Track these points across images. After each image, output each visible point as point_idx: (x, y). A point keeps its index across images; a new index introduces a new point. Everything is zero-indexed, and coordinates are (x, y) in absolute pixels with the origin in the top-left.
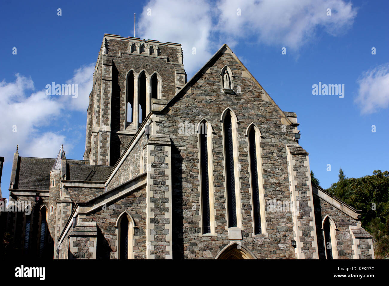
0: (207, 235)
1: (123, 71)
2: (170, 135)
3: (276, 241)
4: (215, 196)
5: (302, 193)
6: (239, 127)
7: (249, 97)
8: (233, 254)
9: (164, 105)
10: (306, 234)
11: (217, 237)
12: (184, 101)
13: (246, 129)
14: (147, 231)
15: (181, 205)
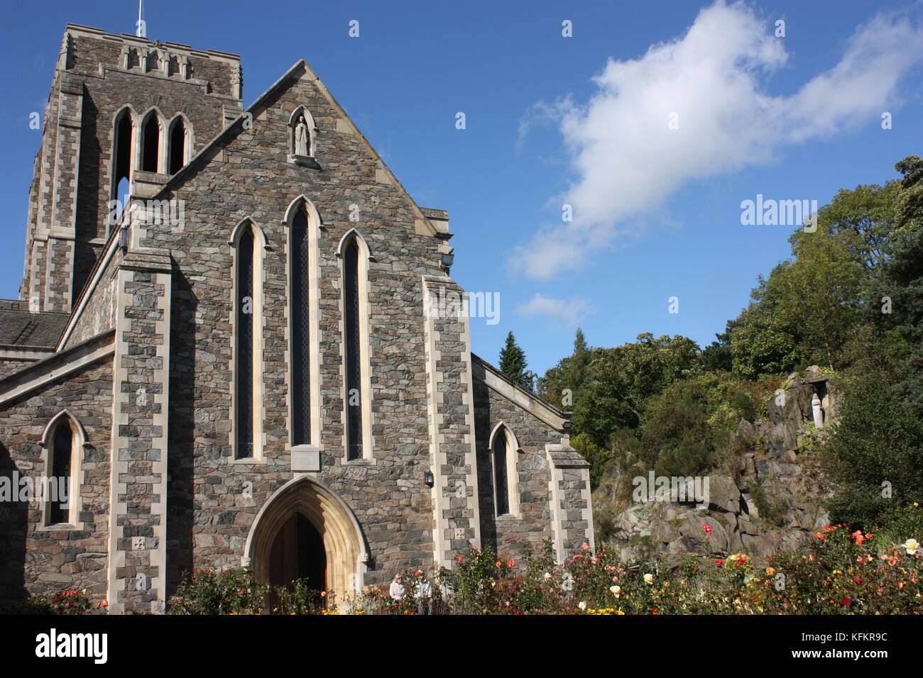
0: (245, 460)
1: (107, 107)
2: (170, 250)
3: (392, 473)
4: (265, 379)
5: (451, 376)
6: (323, 237)
7: (348, 174)
8: (301, 501)
9: (160, 186)
10: (454, 460)
11: (267, 466)
12: (207, 179)
13: (339, 241)
14: (112, 453)
15: (191, 398)
